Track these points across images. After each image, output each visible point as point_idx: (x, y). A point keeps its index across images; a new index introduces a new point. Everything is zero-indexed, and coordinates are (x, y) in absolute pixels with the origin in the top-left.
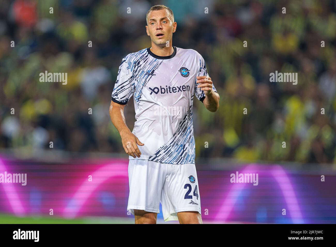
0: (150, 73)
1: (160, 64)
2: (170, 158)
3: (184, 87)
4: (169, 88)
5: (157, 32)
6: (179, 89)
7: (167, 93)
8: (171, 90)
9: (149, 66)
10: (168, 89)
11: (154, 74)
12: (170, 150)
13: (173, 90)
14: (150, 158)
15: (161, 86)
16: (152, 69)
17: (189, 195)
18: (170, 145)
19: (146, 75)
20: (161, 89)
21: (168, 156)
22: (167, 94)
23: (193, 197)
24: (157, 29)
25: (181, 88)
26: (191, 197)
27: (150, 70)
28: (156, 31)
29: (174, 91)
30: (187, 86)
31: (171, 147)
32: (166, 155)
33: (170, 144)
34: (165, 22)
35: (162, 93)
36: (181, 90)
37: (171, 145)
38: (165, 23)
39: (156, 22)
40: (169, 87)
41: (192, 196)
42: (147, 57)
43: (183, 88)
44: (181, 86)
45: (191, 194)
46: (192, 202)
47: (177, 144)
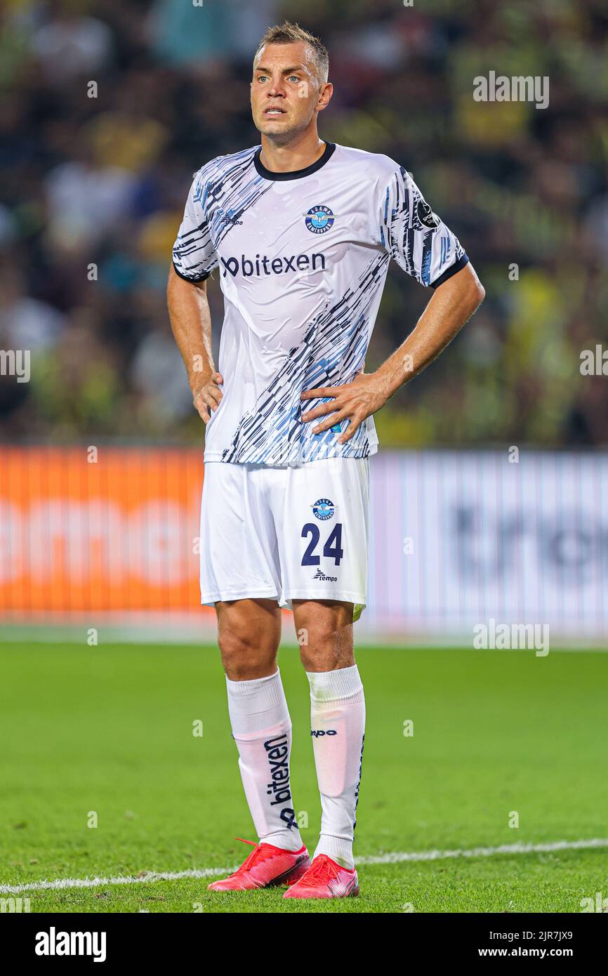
0: (231, 218)
1: (262, 193)
2: (259, 450)
3: (303, 259)
4: (265, 261)
5: (267, 103)
6: (289, 263)
7: (258, 274)
8: (269, 265)
9: (238, 196)
10: (261, 264)
11: (239, 220)
12: (260, 426)
13: (274, 267)
14: (224, 455)
15: (243, 256)
16: (239, 208)
17: (314, 554)
18: (259, 414)
19: (223, 223)
20: (244, 264)
21: (254, 444)
22: (257, 277)
23: (323, 559)
24: (270, 95)
25: (295, 260)
26: (316, 561)
27: (236, 209)
28: (266, 99)
29: (278, 269)
30: (314, 256)
31: (262, 418)
32: (248, 441)
33: (260, 410)
34: (295, 77)
35: (245, 274)
36: (292, 267)
37: (263, 412)
38: (297, 80)
39: (271, 76)
40: (265, 257)
41: (319, 557)
42: (245, 171)
43: (299, 263)
44: (293, 257)
45: (318, 551)
46: (319, 575)
47: (281, 409)
